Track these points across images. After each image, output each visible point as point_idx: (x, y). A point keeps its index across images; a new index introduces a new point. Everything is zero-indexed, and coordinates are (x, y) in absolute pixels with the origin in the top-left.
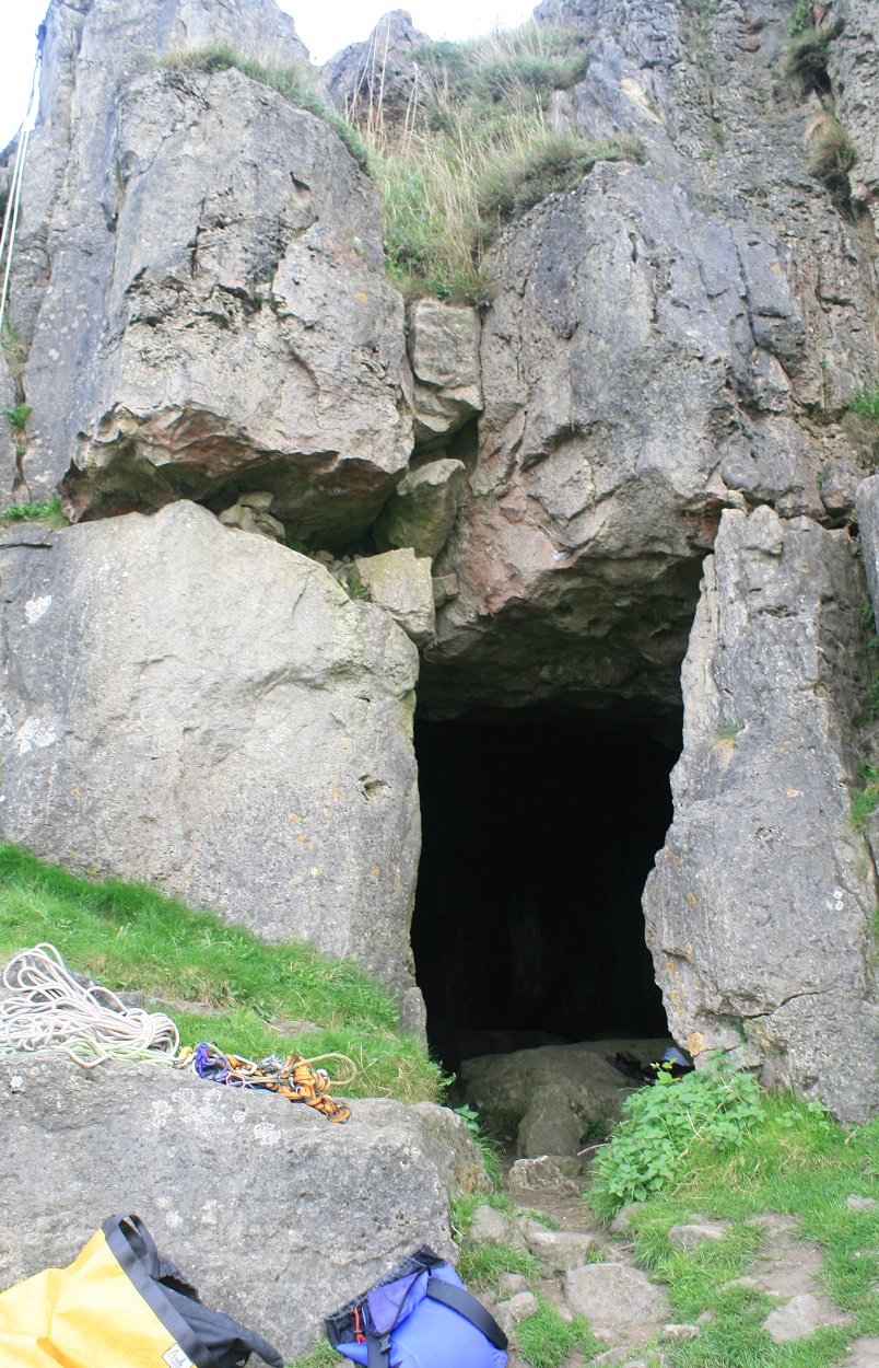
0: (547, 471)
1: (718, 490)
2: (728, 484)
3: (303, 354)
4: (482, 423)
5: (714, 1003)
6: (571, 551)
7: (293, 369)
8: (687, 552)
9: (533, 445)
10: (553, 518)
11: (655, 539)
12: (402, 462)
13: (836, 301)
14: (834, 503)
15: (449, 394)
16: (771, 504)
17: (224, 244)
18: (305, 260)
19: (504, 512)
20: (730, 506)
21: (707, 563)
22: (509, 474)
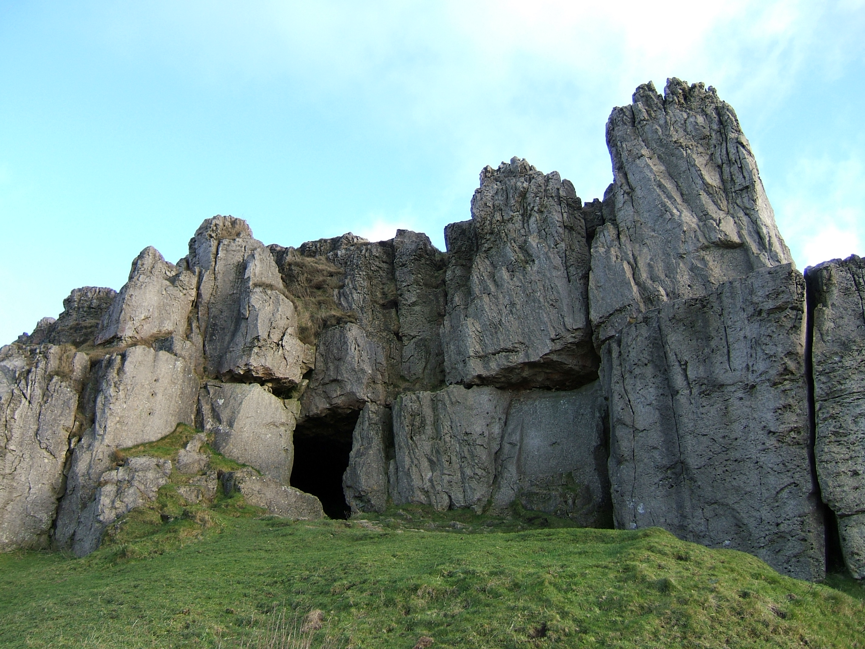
0: (328, 386)
1: (366, 399)
2: (368, 398)
3: (286, 357)
4: (313, 372)
5: (357, 495)
6: (331, 405)
7: (284, 360)
8: (357, 409)
9: (326, 380)
10: (329, 397)
11: (351, 405)
12: (300, 380)
13: (393, 358)
14: (387, 403)
15: (308, 365)
16: (375, 402)
17: (274, 332)
18: (289, 337)
19: (316, 393)
20: (368, 402)
21: (361, 412)
22: (319, 385)
